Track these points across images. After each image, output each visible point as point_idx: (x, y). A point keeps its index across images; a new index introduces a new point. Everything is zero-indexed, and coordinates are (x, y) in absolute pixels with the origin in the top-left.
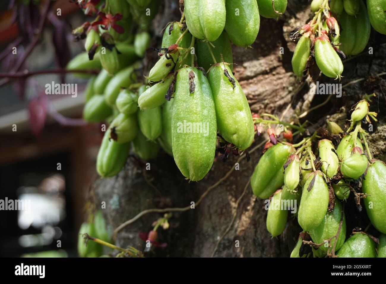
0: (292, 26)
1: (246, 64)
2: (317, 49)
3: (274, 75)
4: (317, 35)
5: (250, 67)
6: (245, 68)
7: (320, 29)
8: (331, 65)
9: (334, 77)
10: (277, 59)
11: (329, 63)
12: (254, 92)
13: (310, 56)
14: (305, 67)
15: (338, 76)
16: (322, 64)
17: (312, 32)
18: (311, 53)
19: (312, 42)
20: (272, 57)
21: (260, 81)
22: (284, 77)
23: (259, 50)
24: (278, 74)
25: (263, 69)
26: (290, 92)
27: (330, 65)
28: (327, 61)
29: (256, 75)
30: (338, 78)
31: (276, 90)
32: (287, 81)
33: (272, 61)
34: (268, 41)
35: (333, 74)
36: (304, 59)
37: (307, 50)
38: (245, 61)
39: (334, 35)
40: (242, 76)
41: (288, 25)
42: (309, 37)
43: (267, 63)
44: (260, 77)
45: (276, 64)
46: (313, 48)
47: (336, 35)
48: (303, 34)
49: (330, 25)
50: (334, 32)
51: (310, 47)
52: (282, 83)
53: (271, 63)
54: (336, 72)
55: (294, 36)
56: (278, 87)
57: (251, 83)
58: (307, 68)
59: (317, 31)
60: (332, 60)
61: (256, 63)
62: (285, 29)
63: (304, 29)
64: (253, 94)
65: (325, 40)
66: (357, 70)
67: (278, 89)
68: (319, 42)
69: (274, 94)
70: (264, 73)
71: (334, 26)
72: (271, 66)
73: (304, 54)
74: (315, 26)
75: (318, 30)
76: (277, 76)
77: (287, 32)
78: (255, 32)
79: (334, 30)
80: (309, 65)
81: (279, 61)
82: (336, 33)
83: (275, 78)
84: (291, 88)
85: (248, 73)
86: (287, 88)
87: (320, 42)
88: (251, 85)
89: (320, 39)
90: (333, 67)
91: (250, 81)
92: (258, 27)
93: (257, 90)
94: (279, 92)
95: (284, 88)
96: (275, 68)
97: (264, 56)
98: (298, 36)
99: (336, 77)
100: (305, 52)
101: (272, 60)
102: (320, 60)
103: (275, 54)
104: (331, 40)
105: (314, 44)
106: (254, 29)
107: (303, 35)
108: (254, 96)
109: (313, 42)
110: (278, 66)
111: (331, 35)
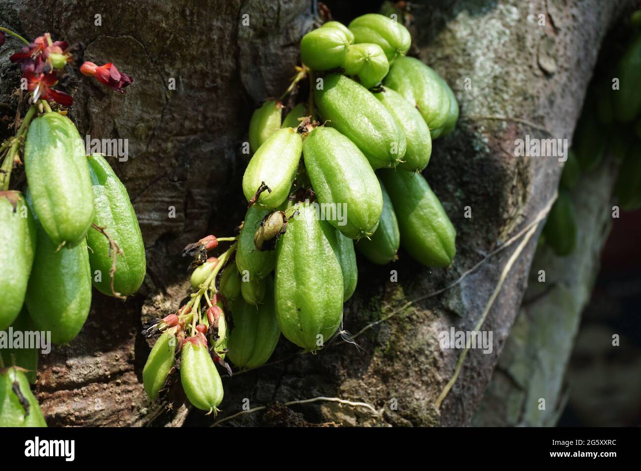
0: (157, 306)
1: (70, 362)
2: (184, 359)
3: (118, 384)
4: (188, 332)
5: (77, 367)
6: (69, 367)
7: (194, 323)
8: (204, 388)
9: (207, 409)
10: (126, 359)
11: (201, 385)
12: (79, 411)
13: (173, 368)
14: (163, 385)
15: (213, 409)
16: (188, 385)
17: (182, 326)
18: (175, 363)
19: (179, 343)
20: (119, 354)
21: (91, 393)
22: (135, 389)
23: (98, 339)
24: (125, 383)
25: (101, 372)
26: (142, 416)
27: (202, 389)
28: (198, 381)
29: (86, 383)
30: (213, 412)
31: (119, 411)
32: (138, 397)
33: (117, 360)
34: (115, 327)
35: (205, 404)
36: (163, 371)
37: (170, 356)
38: (71, 356)
39: (215, 337)
40: (62, 380)
41: (151, 304)
42: (176, 335)
43: (107, 363)
44: (94, 386)
45: (123, 366)
46: (179, 354)
47: (219, 337)
48: (165, 329)
49: (212, 319)
50: (216, 333)
51: (176, 352)
52: (130, 400)
53: (115, 363)
54: (210, 402)
55: (149, 332)
56: (122, 406)
57: (76, 395)
58: (166, 386)
59: (190, 325)
60: (206, 381)
61: (89, 360)
62: (145, 310)
63: (166, 322)
64: (77, 414)
65: (198, 345)
66: (255, 392)
67: (122, 410)
68: (189, 347)
69: (114, 418)
70: (102, 379)
71: (218, 322)
72: (115, 370)
73: (164, 362)
74: (187, 317)
75: (192, 324)
76: (123, 387)
77: (147, 315)
78: (78, 322)
79: (216, 330)
80: (170, 381)
81: (129, 362)
82: (219, 335)
83: (118, 390)
84: (144, 410)
85: (73, 377)
86: (139, 409)
87: (191, 347)
88: (76, 399)
89: (192, 341)
90: (206, 391)
91: (75, 391)
92: (85, 313)
93: (85, 409)
94: (123, 415)
95: (133, 407)
96: (121, 373)
97: (105, 350)
98: (154, 333)
99: (210, 409)
100: (166, 360)
101: (118, 358)
102: (186, 379)
103: (124, 349)
104: (210, 344)
105: (182, 349)
106: (78, 316)
107: (164, 332)
108: (77, 418)
109: (181, 344)
110: (127, 370)
111: (211, 335)
